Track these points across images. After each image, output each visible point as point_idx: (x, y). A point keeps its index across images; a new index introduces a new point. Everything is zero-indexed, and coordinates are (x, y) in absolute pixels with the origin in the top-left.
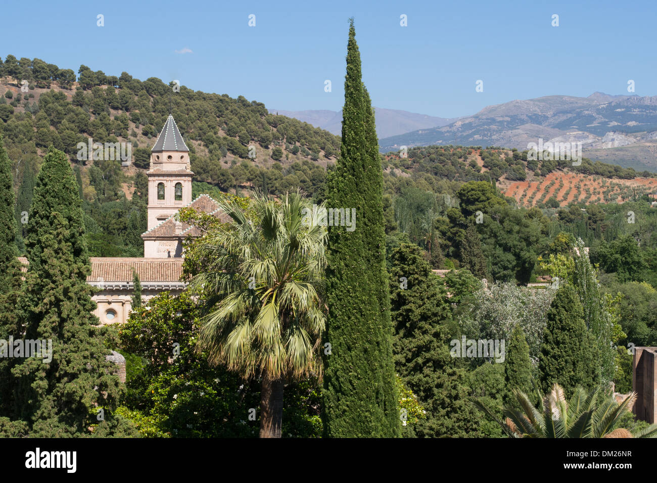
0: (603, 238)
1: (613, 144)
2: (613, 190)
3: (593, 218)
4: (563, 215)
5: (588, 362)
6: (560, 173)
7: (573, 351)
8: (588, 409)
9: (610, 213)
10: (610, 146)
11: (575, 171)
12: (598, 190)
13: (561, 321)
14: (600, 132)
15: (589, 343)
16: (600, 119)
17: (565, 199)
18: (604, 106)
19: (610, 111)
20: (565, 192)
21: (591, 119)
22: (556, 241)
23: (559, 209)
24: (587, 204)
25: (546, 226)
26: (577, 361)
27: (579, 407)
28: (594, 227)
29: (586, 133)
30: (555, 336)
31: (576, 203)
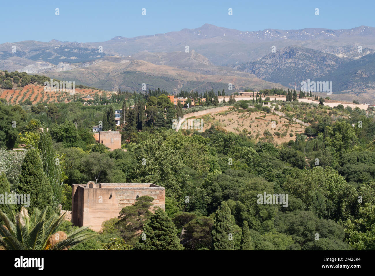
0: (56, 122)
1: (62, 69)
2: (62, 96)
3: (51, 111)
4: (34, 109)
5: (45, 193)
6: (32, 85)
7: (36, 187)
8: (41, 220)
9: (60, 109)
10: (61, 70)
11: (41, 84)
12: (54, 95)
13: (29, 170)
14: (56, 62)
15: (46, 182)
16: (56, 55)
17: (35, 100)
18: (58, 47)
19: (61, 50)
20: (35, 96)
21: (50, 54)
22: (29, 124)
23: (31, 106)
24: (48, 103)
25: (24, 116)
26: (39, 193)
27: (36, 219)
28: (52, 116)
29: (48, 63)
30: (26, 178)
31: (41, 103)
